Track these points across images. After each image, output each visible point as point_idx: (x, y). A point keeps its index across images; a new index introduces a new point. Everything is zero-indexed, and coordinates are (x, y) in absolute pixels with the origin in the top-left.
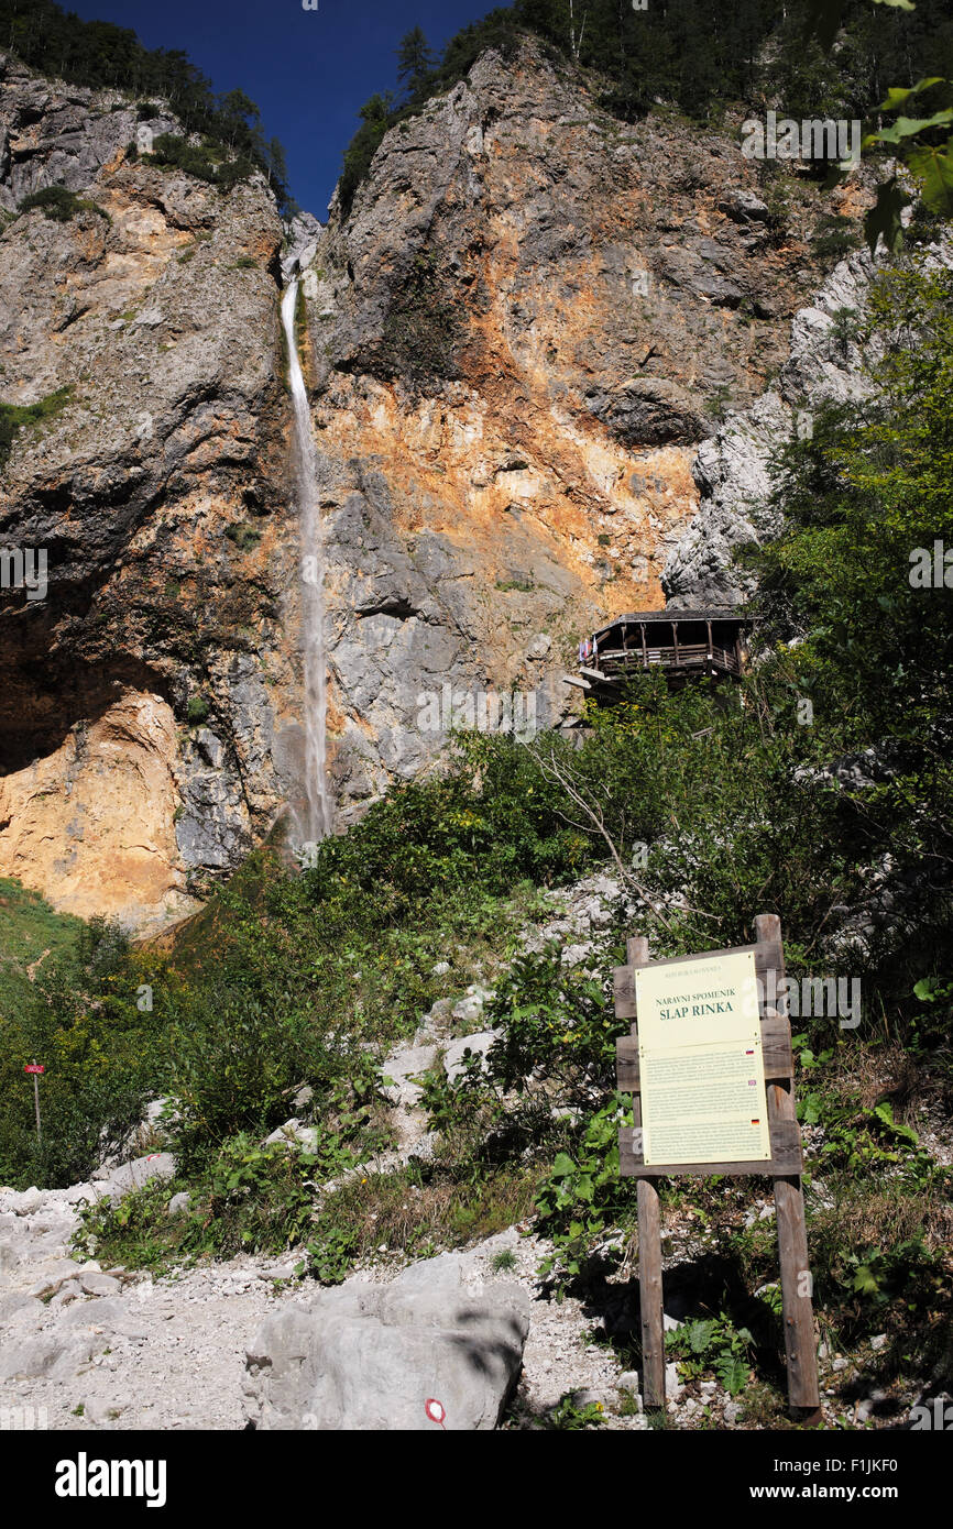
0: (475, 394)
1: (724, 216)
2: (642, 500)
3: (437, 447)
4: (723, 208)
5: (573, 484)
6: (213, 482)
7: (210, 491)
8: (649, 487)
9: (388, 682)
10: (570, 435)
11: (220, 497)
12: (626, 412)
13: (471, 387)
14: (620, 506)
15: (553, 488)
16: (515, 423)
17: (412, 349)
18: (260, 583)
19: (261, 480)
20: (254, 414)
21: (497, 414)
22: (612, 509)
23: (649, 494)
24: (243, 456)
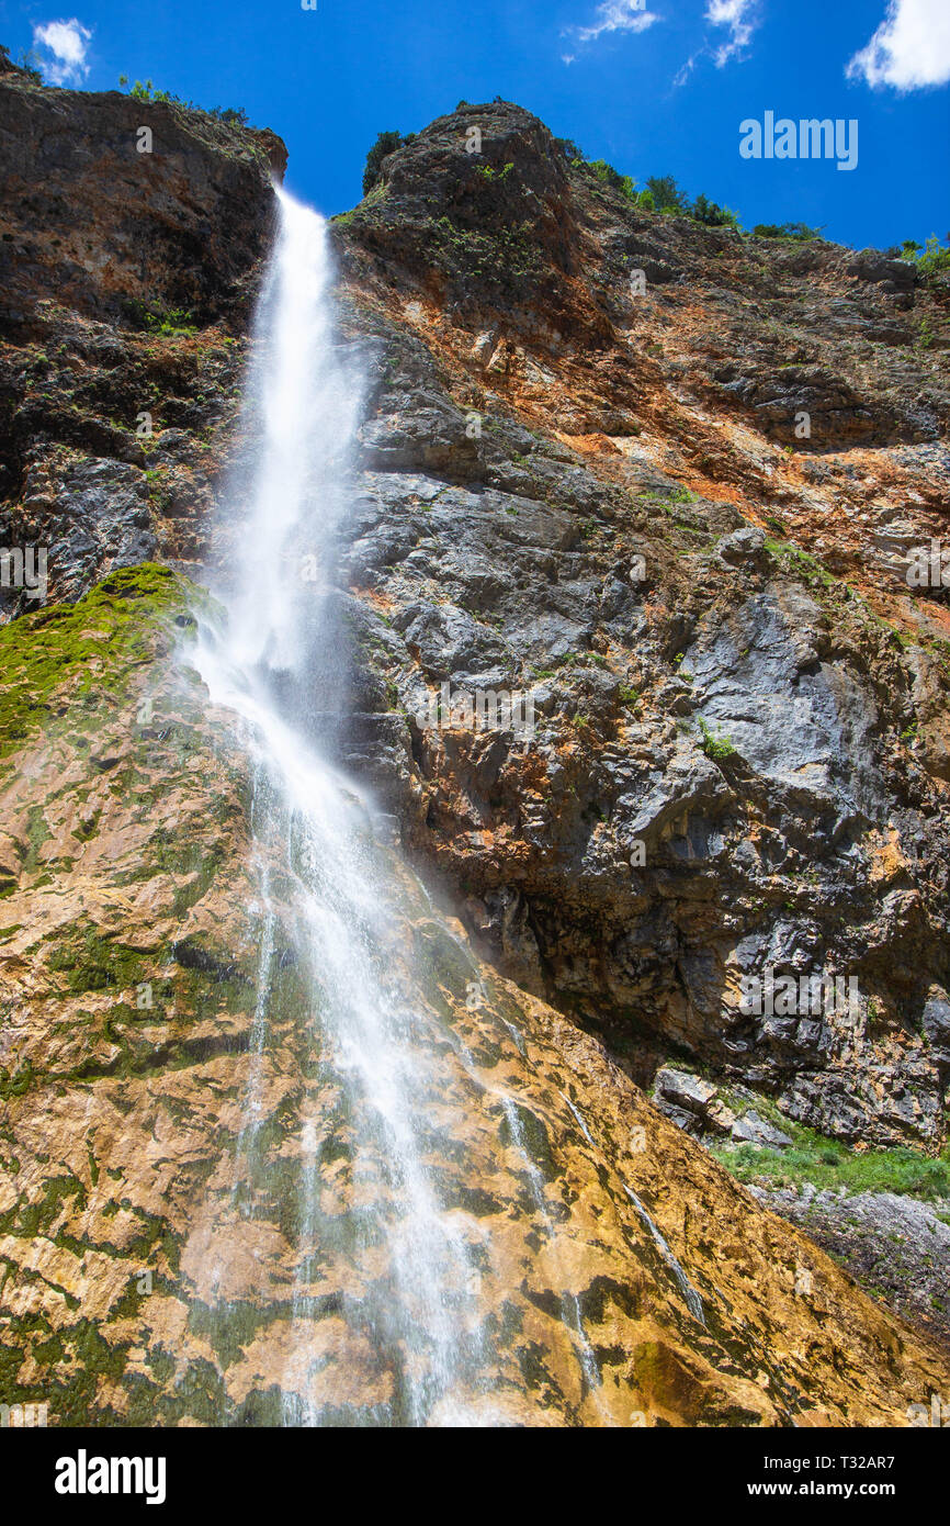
0: (556, 336)
1: (856, 278)
2: (828, 488)
3: (502, 371)
4: (851, 272)
5: (716, 456)
6: (120, 237)
7: (111, 246)
8: (834, 472)
9: (428, 542)
10: (699, 416)
11: (128, 266)
12: (781, 396)
13: (551, 327)
14: (792, 490)
15: (681, 459)
16: (620, 380)
17: (467, 255)
18: (174, 375)
19: (208, 271)
20: (216, 188)
21: (590, 366)
22: (780, 492)
23: (841, 480)
24: (186, 226)
